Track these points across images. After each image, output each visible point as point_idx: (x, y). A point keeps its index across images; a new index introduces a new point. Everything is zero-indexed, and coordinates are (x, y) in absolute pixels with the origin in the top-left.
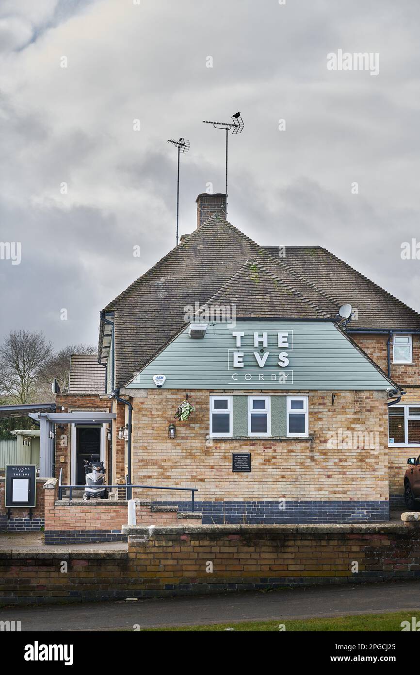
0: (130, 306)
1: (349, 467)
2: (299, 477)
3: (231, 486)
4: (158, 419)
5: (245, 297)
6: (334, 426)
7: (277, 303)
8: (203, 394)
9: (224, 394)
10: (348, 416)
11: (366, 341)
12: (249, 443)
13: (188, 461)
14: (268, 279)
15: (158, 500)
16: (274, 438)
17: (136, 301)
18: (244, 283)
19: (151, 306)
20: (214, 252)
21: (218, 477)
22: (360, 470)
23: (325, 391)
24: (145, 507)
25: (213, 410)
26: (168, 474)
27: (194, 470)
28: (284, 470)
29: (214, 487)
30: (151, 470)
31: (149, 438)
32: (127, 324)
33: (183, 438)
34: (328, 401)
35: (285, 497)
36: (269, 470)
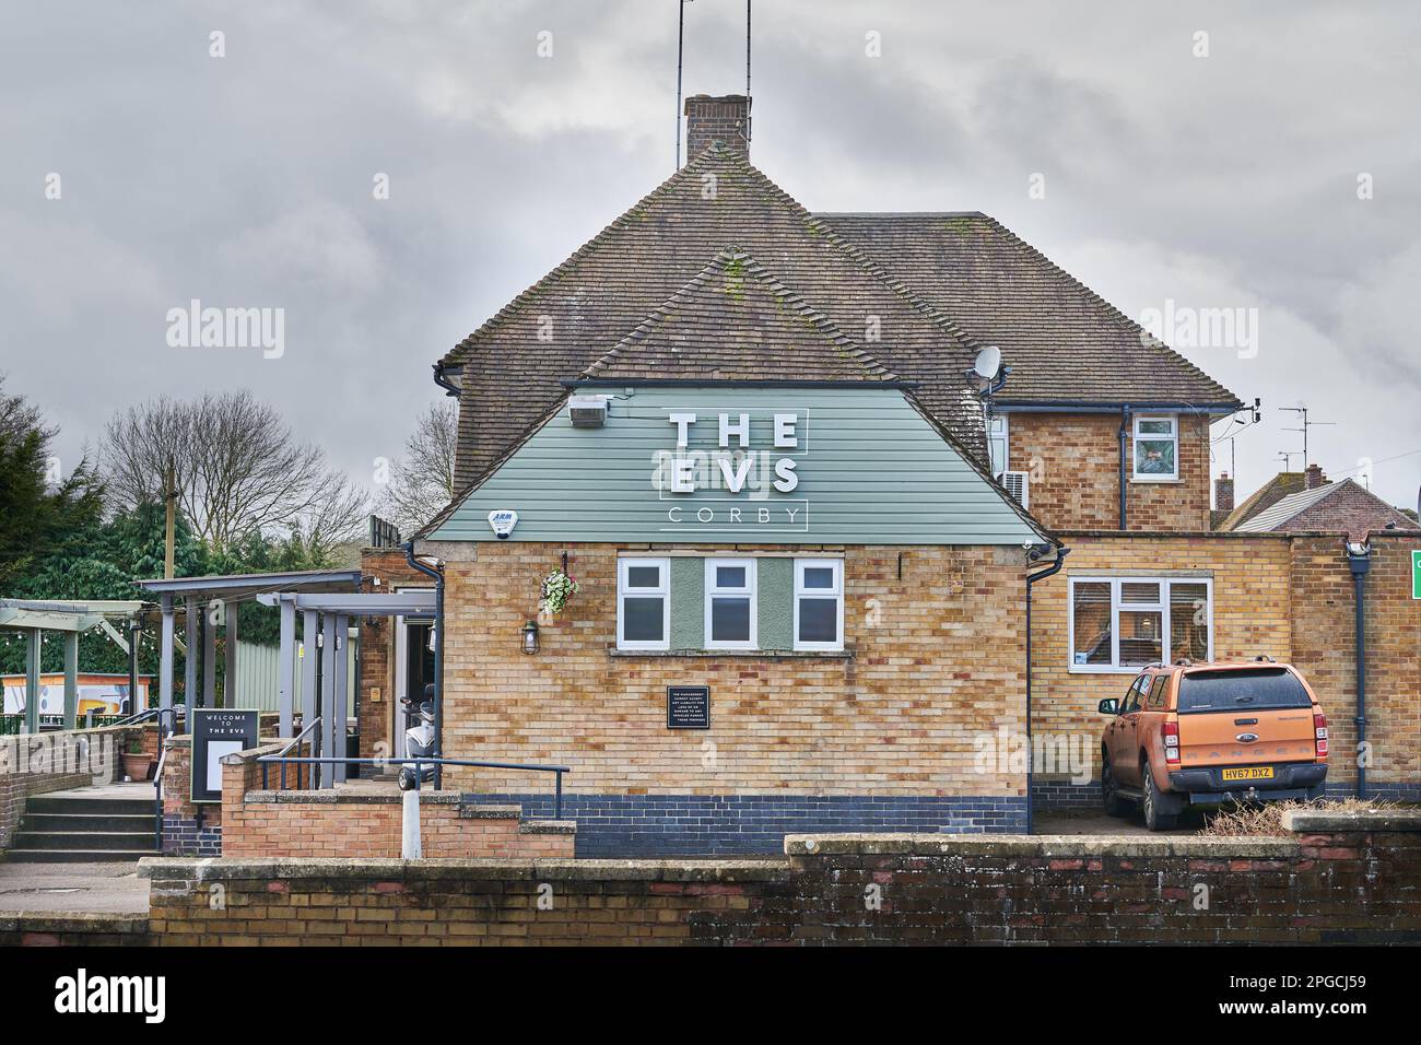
0: (501, 352)
1: (936, 719)
2: (821, 741)
3: (663, 762)
4: (499, 609)
5: (706, 332)
6: (902, 625)
7: (777, 347)
8: (602, 553)
9: (650, 553)
10: (935, 604)
11: (1069, 429)
12: (705, 664)
13: (568, 703)
14: (762, 293)
15: (500, 791)
16: (764, 654)
17: (515, 341)
18: (707, 301)
19: (547, 352)
20: (706, 230)
21: (634, 740)
22: (960, 726)
23: (882, 548)
24: (446, 807)
25: (625, 590)
26: (522, 732)
27: (580, 725)
28: (784, 725)
29: (625, 762)
30: (483, 725)
31: (479, 652)
32: (490, 393)
33: (555, 653)
34: (889, 571)
35: (787, 786)
36: (750, 726)
